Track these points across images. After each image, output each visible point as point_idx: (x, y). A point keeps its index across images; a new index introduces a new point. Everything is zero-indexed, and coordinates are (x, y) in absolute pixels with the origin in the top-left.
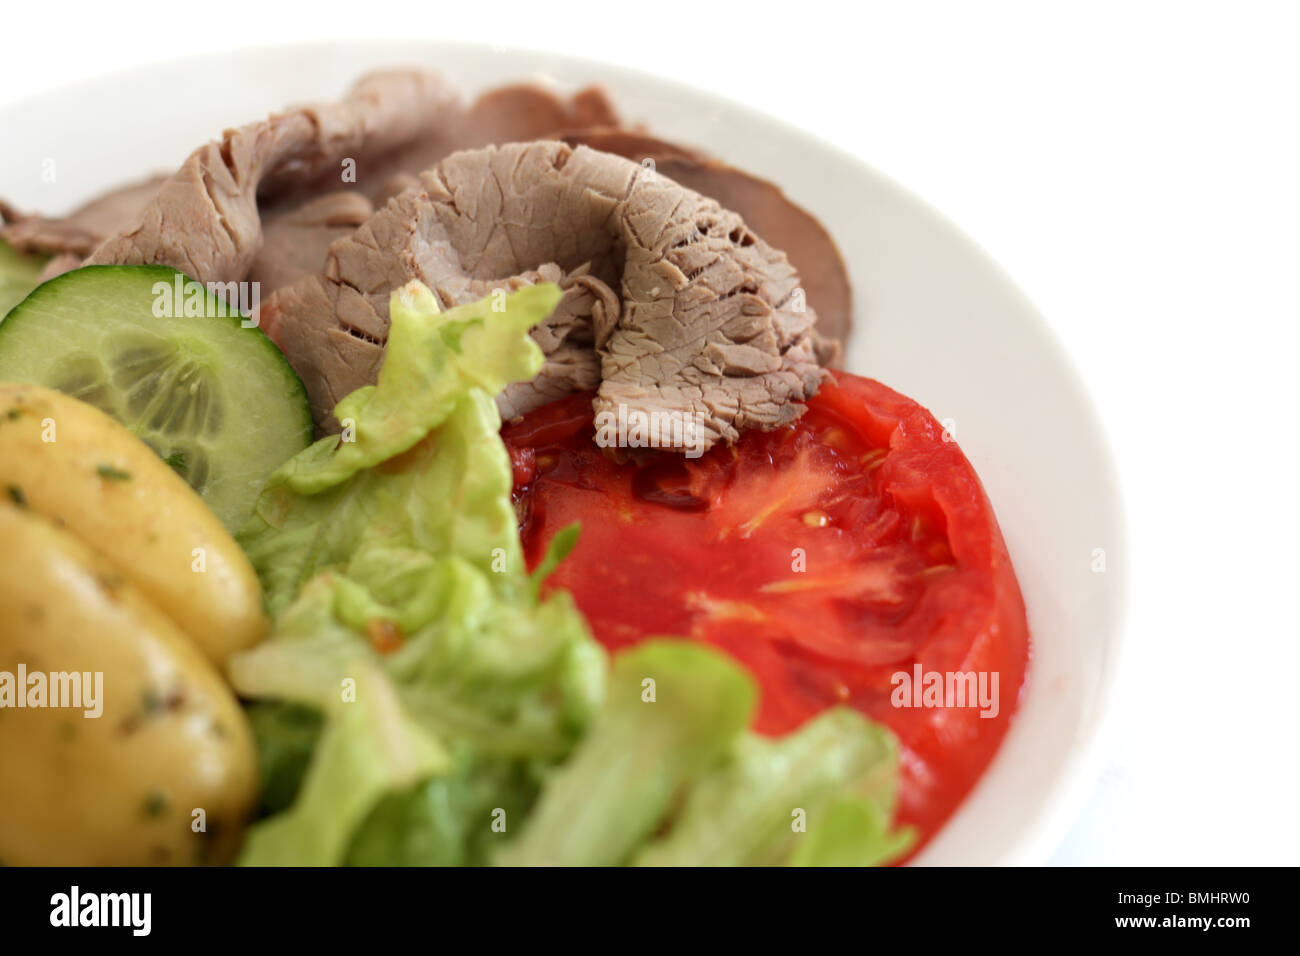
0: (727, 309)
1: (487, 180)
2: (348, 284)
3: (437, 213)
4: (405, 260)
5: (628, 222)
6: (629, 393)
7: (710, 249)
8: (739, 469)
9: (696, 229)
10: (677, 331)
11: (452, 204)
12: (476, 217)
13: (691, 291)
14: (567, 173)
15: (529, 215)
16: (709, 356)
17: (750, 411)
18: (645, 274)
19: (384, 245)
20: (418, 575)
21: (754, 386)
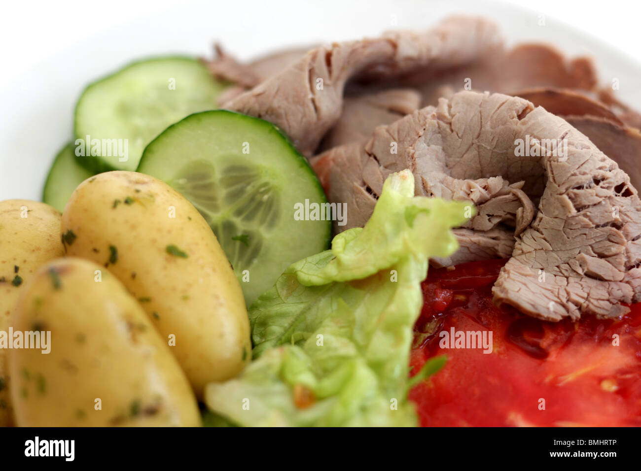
0: (598, 235)
1: (475, 115)
2: (375, 158)
3: (439, 127)
4: (409, 153)
5: (551, 165)
6: (522, 272)
7: (597, 195)
8: (575, 338)
9: (592, 180)
10: (563, 240)
11: (450, 124)
12: (462, 136)
13: (577, 218)
14: (524, 124)
15: (494, 143)
16: (578, 260)
17: (592, 303)
18: (552, 200)
19: (401, 139)
20: (344, 359)
21: (601, 288)
